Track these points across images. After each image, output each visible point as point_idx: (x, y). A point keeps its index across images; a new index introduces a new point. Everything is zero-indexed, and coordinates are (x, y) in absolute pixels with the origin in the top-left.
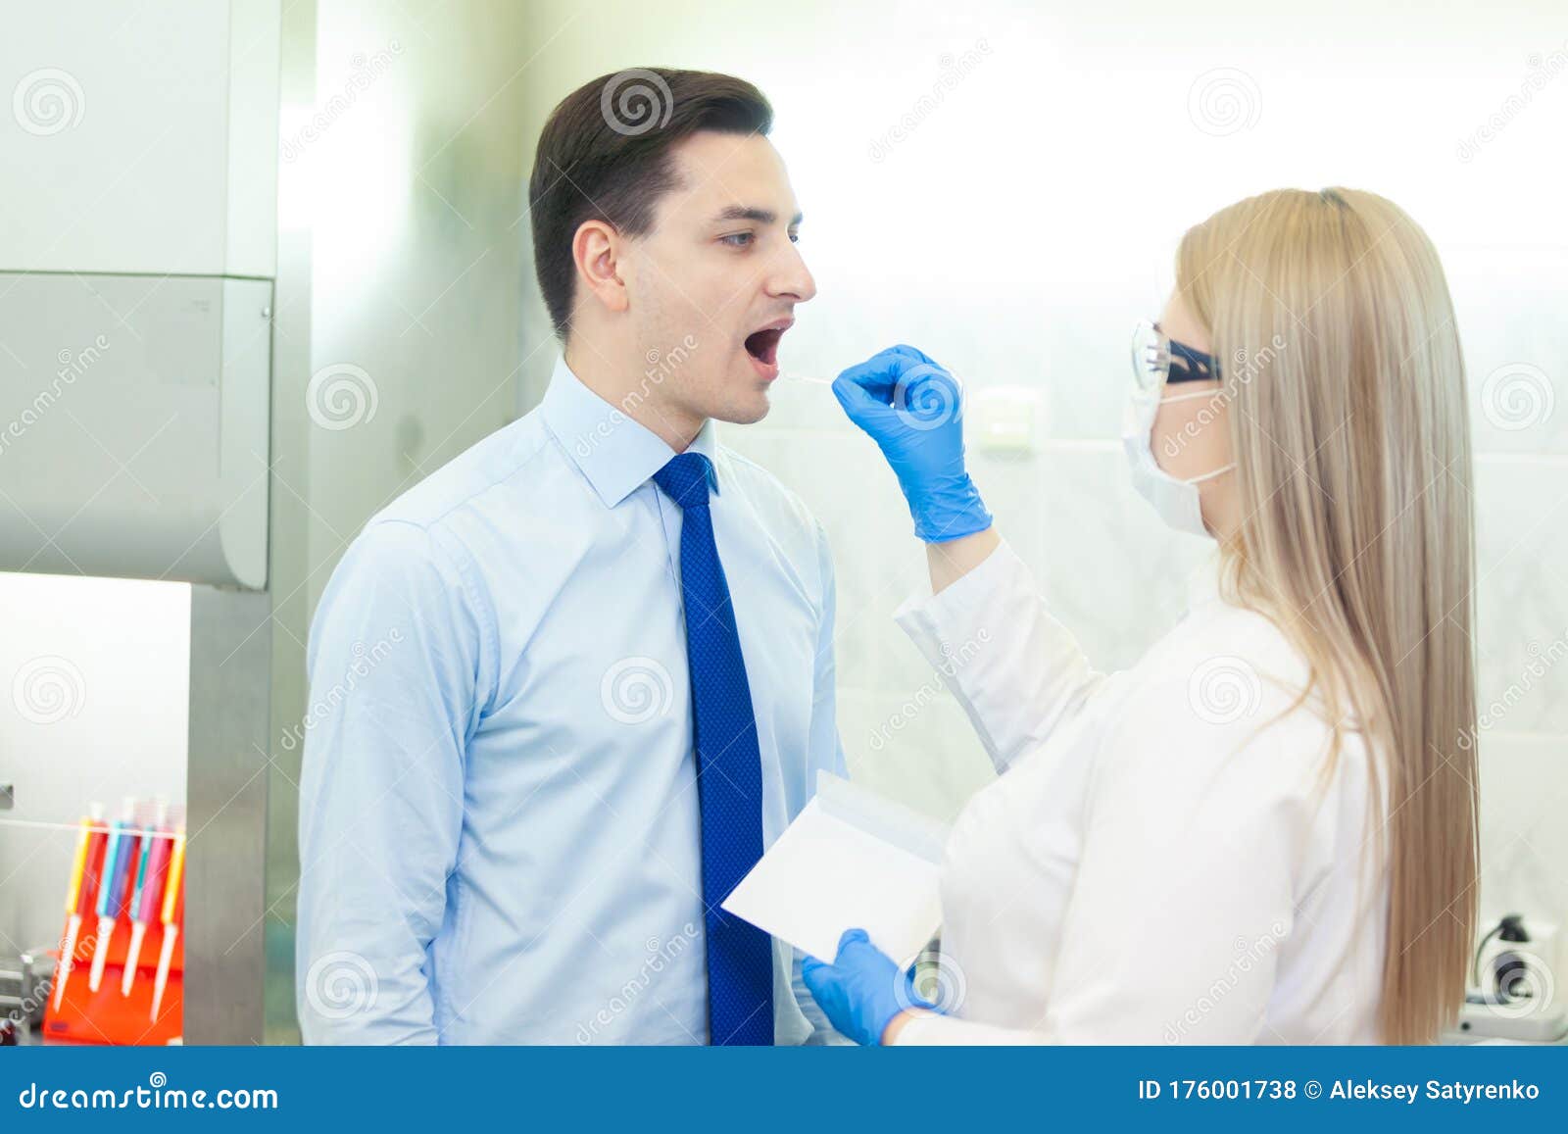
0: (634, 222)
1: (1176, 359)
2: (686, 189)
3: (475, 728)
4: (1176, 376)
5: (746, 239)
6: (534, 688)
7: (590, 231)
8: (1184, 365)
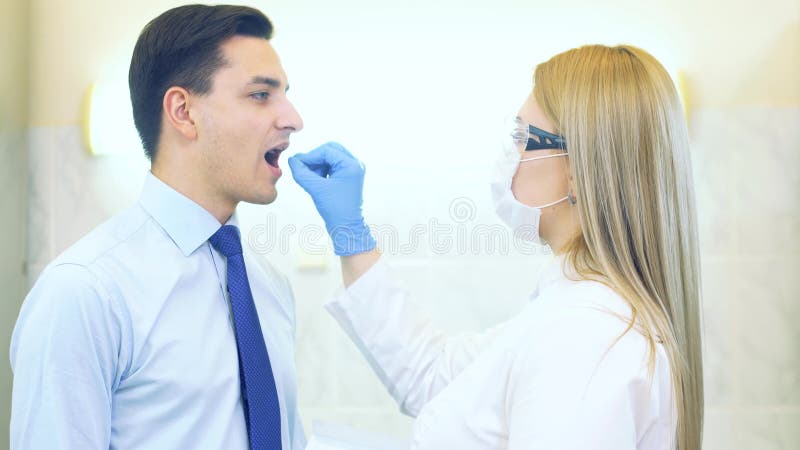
0: (201, 87)
1: (532, 136)
2: (230, 67)
3: (117, 387)
4: (532, 146)
5: (264, 95)
6: (154, 360)
7: (173, 93)
8: (538, 140)
